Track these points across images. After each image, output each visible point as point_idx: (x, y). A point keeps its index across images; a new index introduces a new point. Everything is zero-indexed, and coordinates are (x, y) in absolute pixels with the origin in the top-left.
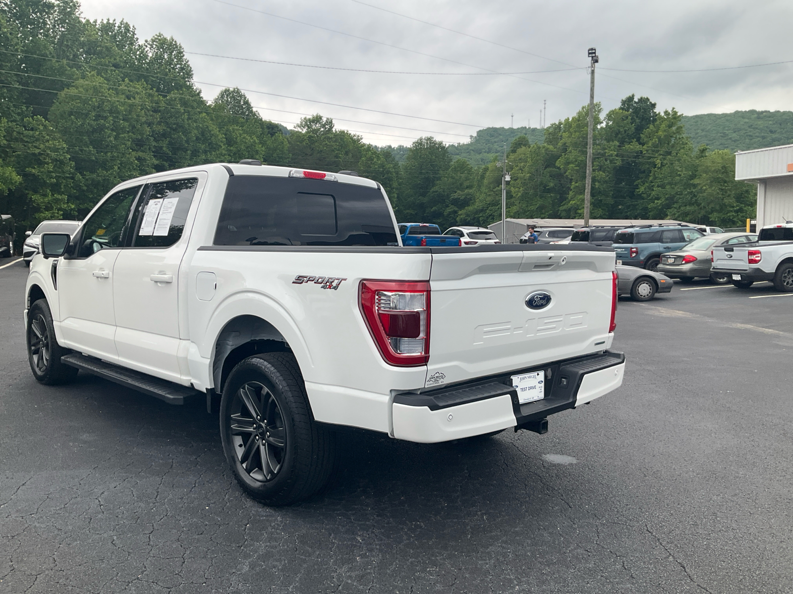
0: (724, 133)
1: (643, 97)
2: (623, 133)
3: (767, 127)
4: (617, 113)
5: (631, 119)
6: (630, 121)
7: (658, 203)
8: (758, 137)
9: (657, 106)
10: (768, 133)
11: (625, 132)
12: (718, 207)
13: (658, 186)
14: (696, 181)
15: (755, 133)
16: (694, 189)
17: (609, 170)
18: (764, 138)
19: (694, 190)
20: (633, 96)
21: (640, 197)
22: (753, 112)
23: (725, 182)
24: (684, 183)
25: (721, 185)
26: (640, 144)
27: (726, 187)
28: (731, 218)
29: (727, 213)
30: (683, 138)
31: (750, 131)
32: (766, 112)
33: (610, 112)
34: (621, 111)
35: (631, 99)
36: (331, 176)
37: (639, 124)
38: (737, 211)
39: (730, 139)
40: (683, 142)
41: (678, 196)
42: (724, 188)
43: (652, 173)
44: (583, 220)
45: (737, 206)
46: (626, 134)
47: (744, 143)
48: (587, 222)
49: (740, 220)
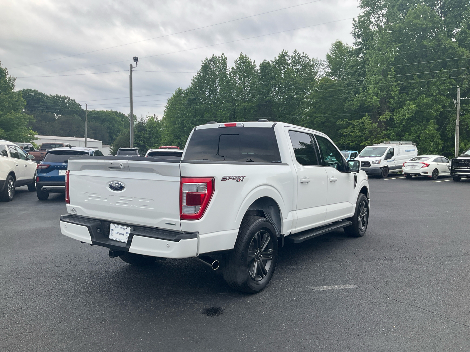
36: (240, 124)
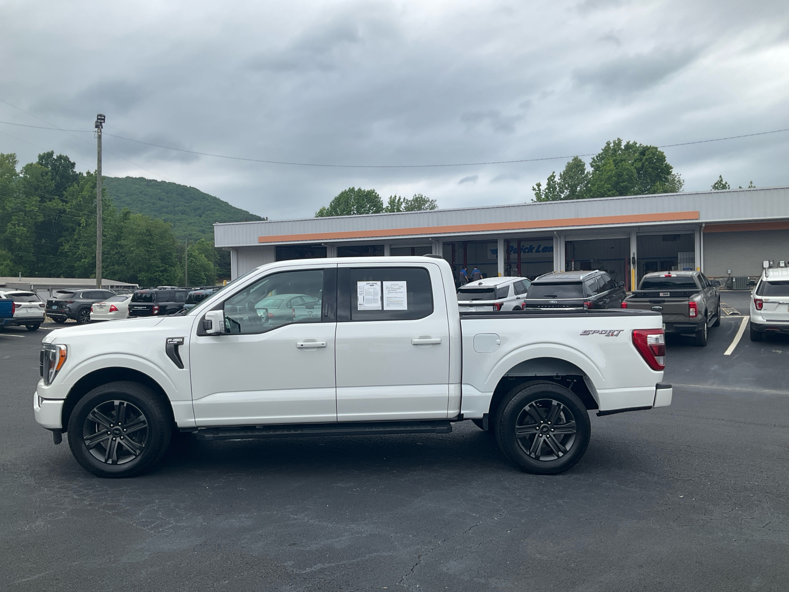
0: (118, 196)
1: (62, 155)
2: (43, 188)
3: (156, 194)
4: (36, 167)
5: (52, 176)
6: (51, 177)
7: (85, 262)
8: (149, 202)
9: (76, 166)
10: (157, 200)
11: (45, 188)
12: (145, 267)
13: (84, 245)
14: (123, 242)
15: (145, 199)
16: (121, 249)
17: (30, 225)
18: (154, 204)
19: (121, 251)
20: (53, 152)
21: (65, 254)
22: (142, 179)
23: (150, 244)
24: (110, 243)
25: (147, 247)
26: (63, 201)
27: (152, 248)
28: (158, 277)
29: (154, 273)
30: (106, 200)
31: (142, 197)
32: (153, 180)
33: (27, 166)
34: (40, 166)
35: (50, 154)
37: (59, 181)
38: (162, 271)
39: (124, 202)
40: (106, 204)
41: (106, 256)
42: (149, 249)
43: (77, 231)
44: (95, 280)
45: (162, 266)
46: (46, 190)
47: (137, 207)
48: (99, 283)
49: (165, 280)
